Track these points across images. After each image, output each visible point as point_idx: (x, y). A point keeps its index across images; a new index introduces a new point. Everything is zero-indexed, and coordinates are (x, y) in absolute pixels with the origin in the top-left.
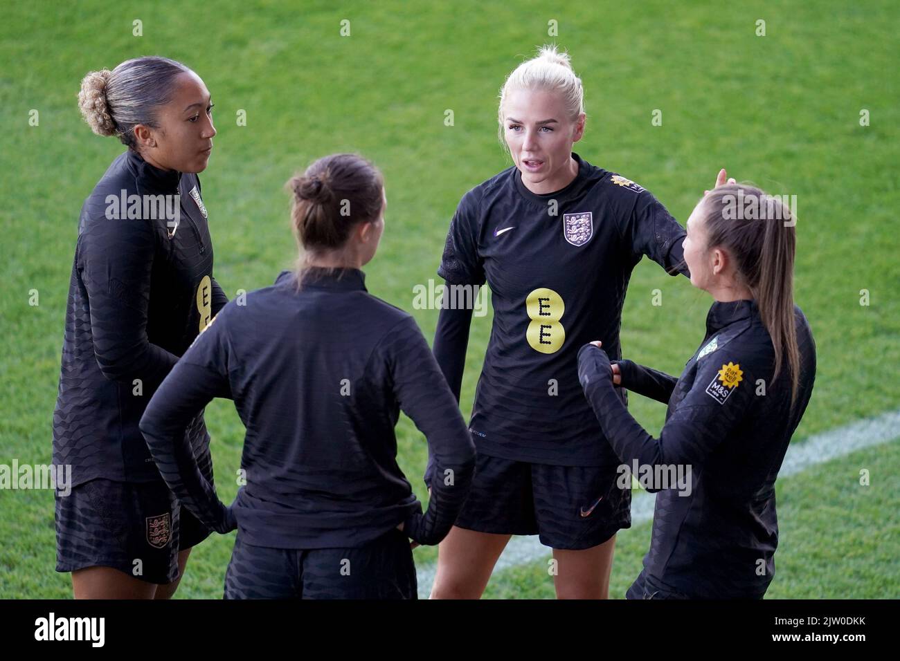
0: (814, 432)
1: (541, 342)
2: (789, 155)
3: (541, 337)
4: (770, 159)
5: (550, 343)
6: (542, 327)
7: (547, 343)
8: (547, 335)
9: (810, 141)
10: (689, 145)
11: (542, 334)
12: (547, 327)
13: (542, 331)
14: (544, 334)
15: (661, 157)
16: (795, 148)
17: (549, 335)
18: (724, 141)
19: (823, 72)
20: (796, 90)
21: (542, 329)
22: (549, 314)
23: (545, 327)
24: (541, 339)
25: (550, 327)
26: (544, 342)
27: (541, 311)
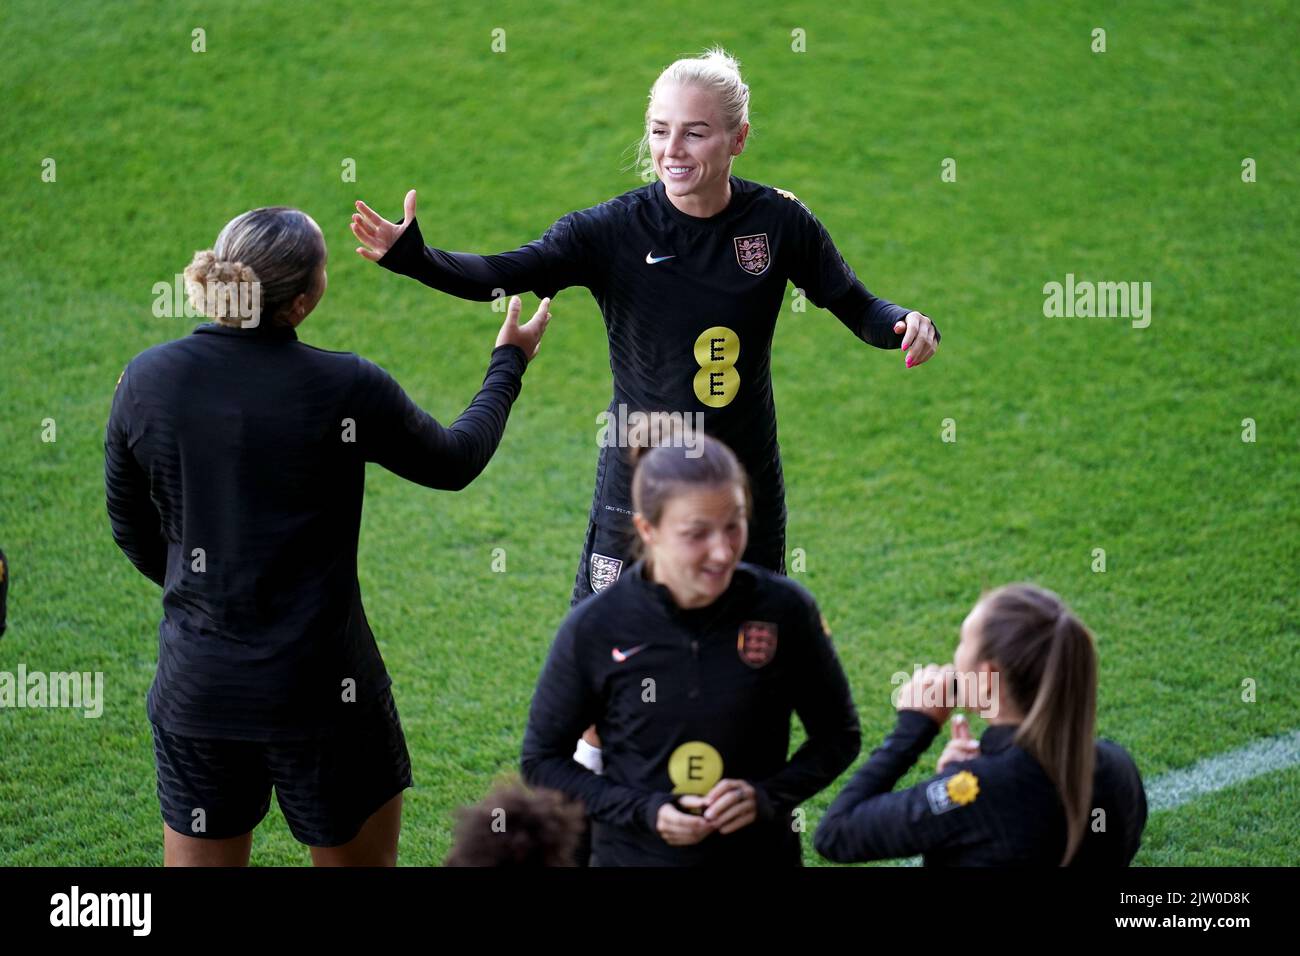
0: (1204, 754)
1: (713, 393)
2: (1173, 406)
3: (712, 387)
4: (1148, 410)
5: (722, 393)
6: (712, 375)
7: (719, 393)
8: (718, 384)
9: (1198, 387)
10: (1046, 394)
11: (713, 384)
12: (719, 375)
13: (712, 381)
14: (716, 384)
15: (1010, 408)
16: (1179, 396)
17: (721, 384)
18: (1090, 387)
19: (1217, 301)
20: (1183, 324)
21: (712, 378)
22: (722, 358)
23: (715, 375)
24: (712, 390)
25: (722, 374)
26: (715, 393)
27: (713, 356)
